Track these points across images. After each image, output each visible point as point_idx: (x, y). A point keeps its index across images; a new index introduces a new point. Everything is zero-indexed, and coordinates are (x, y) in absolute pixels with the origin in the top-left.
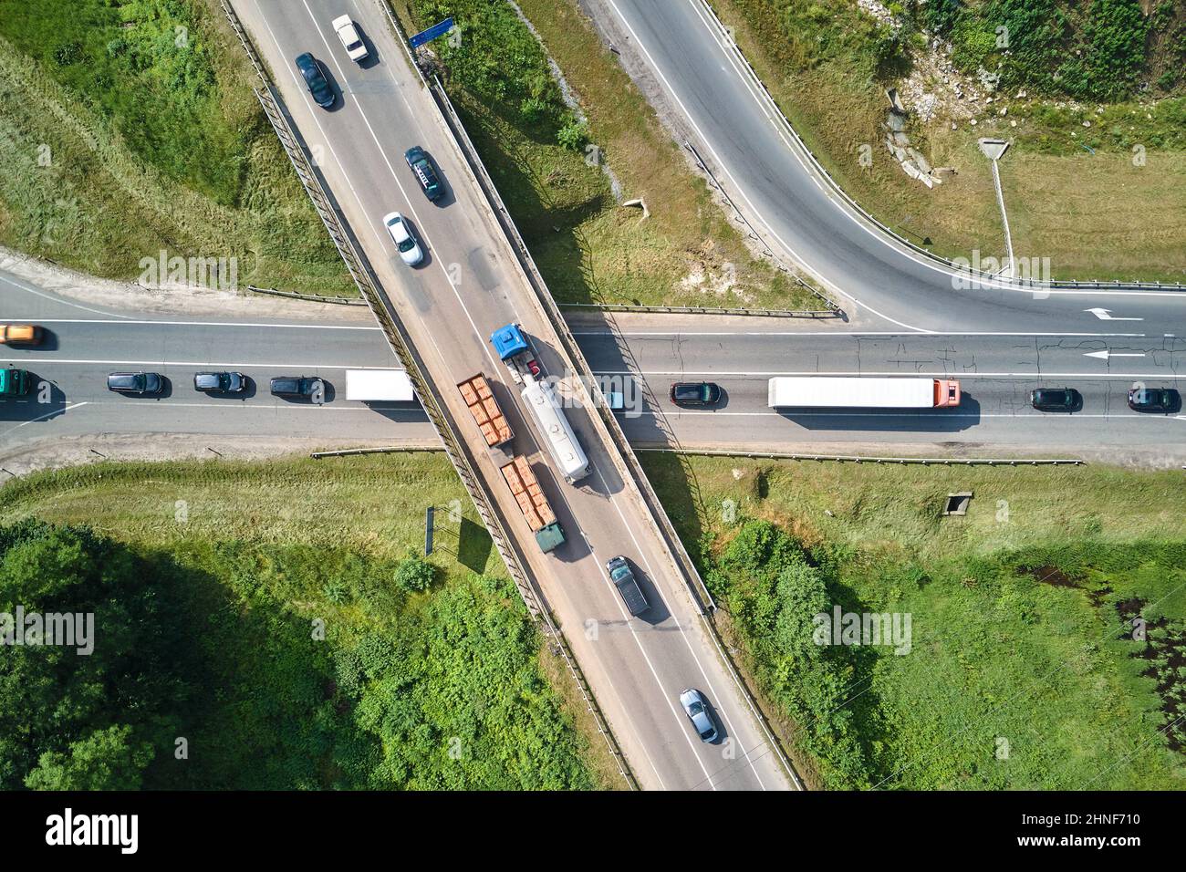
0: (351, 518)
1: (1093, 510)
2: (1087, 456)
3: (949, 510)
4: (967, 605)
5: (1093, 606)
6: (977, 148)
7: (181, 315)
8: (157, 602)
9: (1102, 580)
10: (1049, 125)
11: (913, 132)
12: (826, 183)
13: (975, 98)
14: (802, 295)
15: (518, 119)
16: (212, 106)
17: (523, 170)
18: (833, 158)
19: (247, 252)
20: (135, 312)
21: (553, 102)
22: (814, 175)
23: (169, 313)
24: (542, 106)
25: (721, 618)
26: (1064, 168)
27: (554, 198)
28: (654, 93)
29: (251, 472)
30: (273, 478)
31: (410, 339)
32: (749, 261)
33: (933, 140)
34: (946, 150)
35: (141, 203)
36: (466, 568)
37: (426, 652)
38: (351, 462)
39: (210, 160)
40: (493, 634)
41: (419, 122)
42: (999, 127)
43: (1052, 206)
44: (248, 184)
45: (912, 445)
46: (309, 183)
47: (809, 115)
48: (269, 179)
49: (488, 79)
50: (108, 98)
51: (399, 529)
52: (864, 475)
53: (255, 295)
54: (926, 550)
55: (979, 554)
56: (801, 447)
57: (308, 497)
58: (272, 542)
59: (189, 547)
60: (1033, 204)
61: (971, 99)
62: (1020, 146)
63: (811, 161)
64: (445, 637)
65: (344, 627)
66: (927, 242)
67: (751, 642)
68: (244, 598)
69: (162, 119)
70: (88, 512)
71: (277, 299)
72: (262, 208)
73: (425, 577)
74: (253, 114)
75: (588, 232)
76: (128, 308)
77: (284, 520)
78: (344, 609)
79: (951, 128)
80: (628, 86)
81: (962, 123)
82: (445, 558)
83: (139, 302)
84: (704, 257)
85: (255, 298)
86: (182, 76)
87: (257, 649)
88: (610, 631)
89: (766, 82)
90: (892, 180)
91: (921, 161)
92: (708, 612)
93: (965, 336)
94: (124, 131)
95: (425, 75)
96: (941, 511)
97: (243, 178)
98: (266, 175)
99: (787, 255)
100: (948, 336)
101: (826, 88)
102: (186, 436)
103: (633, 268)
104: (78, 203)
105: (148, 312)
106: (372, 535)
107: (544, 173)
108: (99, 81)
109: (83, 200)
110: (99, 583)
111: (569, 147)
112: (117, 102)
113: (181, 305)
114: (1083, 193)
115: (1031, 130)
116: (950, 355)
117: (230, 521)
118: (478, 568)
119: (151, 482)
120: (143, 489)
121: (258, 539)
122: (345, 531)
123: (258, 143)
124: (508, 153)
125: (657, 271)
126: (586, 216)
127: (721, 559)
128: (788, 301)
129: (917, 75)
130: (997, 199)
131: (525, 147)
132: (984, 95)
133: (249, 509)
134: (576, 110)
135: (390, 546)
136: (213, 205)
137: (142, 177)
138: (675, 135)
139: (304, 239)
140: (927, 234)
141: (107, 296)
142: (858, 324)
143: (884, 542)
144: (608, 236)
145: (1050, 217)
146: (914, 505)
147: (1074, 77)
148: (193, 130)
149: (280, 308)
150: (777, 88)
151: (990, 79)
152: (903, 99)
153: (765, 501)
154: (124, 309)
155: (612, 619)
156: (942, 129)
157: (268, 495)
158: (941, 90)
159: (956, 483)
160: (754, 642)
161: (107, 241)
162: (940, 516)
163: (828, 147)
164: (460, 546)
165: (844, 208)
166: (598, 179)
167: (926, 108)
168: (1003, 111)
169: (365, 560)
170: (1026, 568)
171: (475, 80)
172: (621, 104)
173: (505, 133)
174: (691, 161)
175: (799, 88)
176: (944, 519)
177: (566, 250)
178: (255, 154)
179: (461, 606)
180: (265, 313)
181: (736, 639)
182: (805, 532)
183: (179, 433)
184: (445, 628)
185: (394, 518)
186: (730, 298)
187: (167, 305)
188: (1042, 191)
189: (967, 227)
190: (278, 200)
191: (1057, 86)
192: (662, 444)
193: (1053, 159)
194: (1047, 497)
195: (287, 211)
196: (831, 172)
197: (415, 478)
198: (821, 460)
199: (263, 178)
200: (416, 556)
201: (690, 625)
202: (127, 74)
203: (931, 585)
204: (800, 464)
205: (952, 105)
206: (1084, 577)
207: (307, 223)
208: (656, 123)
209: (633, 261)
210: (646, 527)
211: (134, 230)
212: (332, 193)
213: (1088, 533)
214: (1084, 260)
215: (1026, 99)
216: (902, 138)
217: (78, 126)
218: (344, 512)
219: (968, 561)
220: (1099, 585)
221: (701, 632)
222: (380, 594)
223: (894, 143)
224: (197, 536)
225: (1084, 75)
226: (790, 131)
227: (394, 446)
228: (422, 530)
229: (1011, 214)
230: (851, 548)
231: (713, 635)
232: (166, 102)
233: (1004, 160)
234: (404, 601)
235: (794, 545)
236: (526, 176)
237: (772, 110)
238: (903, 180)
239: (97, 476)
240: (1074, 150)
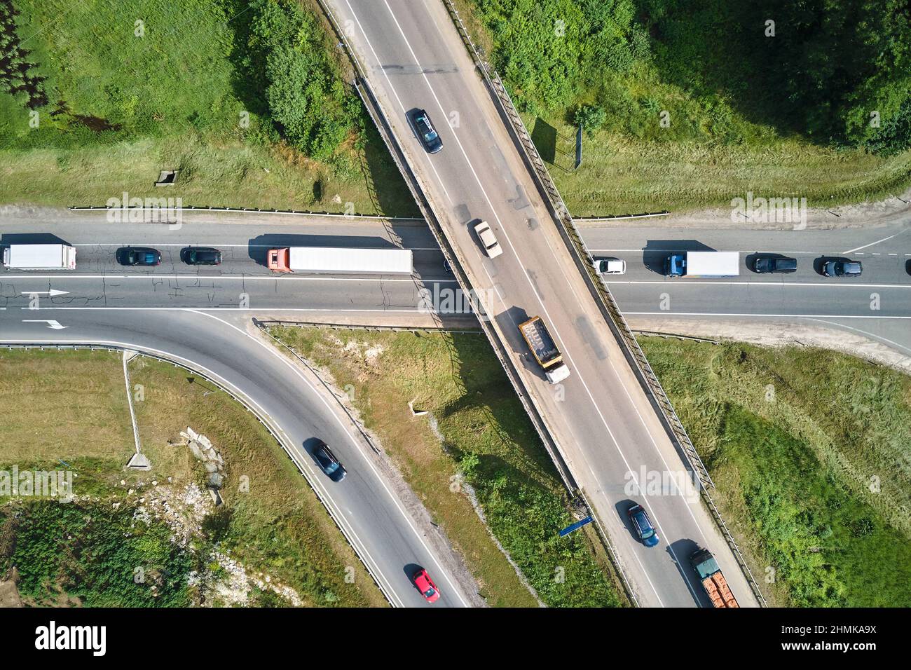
0: (640, 164)
1: (63, 174)
2: (67, 214)
3: (174, 174)
4: (161, 98)
5: (65, 102)
6: (153, 463)
7: (770, 321)
8: (787, 89)
9: (58, 122)
10: (95, 482)
11: (202, 473)
12: (271, 424)
13: (153, 502)
14: (290, 339)
15: (509, 472)
16: (747, 478)
17: (505, 433)
18: (265, 445)
19: (719, 374)
20: (806, 324)
21: (483, 488)
22: (280, 431)
23: (780, 323)
24: (490, 484)
25: (350, 77)
26: (83, 447)
27: (482, 414)
28: (405, 492)
29: (716, 200)
30: (699, 196)
31: (593, 296)
32: (330, 365)
33: (187, 470)
34: (177, 461)
35: (802, 411)
36: (551, 124)
37: (580, 58)
38: (639, 208)
39: (748, 439)
40: (529, 66)
41: (585, 462)
42: (134, 479)
43: (93, 414)
44: (718, 421)
45: (202, 222)
46: (671, 415)
47: (284, 478)
48: (702, 424)
49: (532, 500)
50: (830, 491)
51: (603, 155)
52: (239, 198)
53: (713, 337)
54: (192, 143)
55: (151, 140)
56: (288, 221)
57: (673, 181)
58: (700, 144)
59: (764, 142)
60: (108, 416)
61: (157, 501)
62: (118, 465)
63: (282, 441)
64: (566, 68)
65: (644, 78)
66: (191, 380)
67: (327, 59)
68: (722, 101)
69: (787, 472)
70: (841, 169)
71: (695, 335)
72: (708, 404)
73: (582, 114)
74: (715, 470)
75: (455, 391)
76: (812, 327)
77: (691, 162)
78: (645, 93)
79: (173, 478)
80: (425, 498)
81: (164, 482)
82: (566, 132)
83: (803, 332)
84: (366, 370)
85: (713, 335)
86: (772, 503)
87: (711, 62)
88: (437, 65)
89: (318, 502)
90: (220, 431)
91: (196, 451)
92: (360, 80)
93: (162, 307)
94: (817, 464)
95: (581, 499)
96: (180, 173)
97: (723, 425)
98: (704, 426)
99: (301, 370)
100: (175, 307)
101: (270, 502)
102: (767, 228)
103: (420, 361)
104: (852, 409)
105: (796, 324)
106: (623, 151)
107: (489, 432)
108: (838, 506)
109: (848, 411)
110: (832, 102)
111: (470, 454)
112: (823, 488)
113: (770, 329)
114: (68, 425)
115: (109, 478)
116: (173, 292)
117: (732, 162)
118: (540, 123)
119: (793, 193)
120: (799, 187)
121: (711, 147)
122: (643, 154)
123: (711, 449)
124: (517, 445)
125: (402, 360)
126: (457, 403)
127: (349, 127)
128: (300, 335)
129: (200, 518)
130: (138, 420)
131: (503, 451)
132: (146, 504)
133: (718, 171)
134: (465, 483)
135: (609, 141)
136: (746, 406)
137: (802, 430)
138: (388, 460)
139: (675, 381)
140: (192, 387)
141: (828, 336)
142: (245, 317)
143: (223, 148)
144: (439, 389)
145: (94, 405)
146: (201, 176)
147: (73, 519)
148: (763, 461)
149: (693, 327)
150: (309, 498)
151: (141, 516)
152: (210, 499)
153: (316, 178)
154: (815, 326)
155: (435, 74)
156: (179, 477)
157: (704, 183)
158: (180, 507)
159: (168, 193)
160: (324, 59)
161: (829, 379)
162: (180, 170)
163: (269, 454)
164: (555, 142)
165: (256, 406)
166: (447, 431)
167: (192, 493)
168: (131, 491)
169: (628, 130)
170: (115, 130)
171: (543, 498)
172: (431, 485)
173: (520, 460)
174: (376, 440)
175: (292, 500)
176: (178, 168)
177: (472, 377)
178: (714, 442)
179: (554, 92)
180: (705, 324)
181: (339, 60)
182: (285, 153)
183: (773, 230)
184: (566, 76)
185: (606, 164)
186: (345, 337)
187: (782, 330)
188: (100, 426)
189: (160, 394)
190: (695, 408)
191: (88, 512)
192: (397, 224)
193: (92, 455)
194: (97, 183)
195: (688, 400)
196: (267, 434)
197: (590, 197)
198: (273, 210)
199: (707, 424)
200: (589, 133)
201: (374, 70)
202: (815, 510)
203: (188, 115)
204: (289, 207)
205: (172, 496)
206: (71, 123)
207: (672, 392)
208: (403, 470)
209: (420, 368)
210: (409, 147)
211: (807, 387)
212: (653, 407)
213: (67, 158)
214: (68, 367)
215: (113, 502)
216: (211, 467)
217: (854, 472)
218: (645, 168)
219: (160, 135)
220: (60, 118)
221: (365, 64)
222: (616, 103)
223: (217, 463)
224: (757, 150)
225: (66, 521)
226: (299, 464)
227: (605, 222)
228: (585, 154)
229: (125, 406)
230: (248, 143)
231: (356, 61)
232: (785, 485)
233: (131, 453)
234: (598, 99)
235: (292, 140)
236: (503, 429)
237: (313, 481)
238: (210, 432)
239: (835, 197)
240: (75, 462)
